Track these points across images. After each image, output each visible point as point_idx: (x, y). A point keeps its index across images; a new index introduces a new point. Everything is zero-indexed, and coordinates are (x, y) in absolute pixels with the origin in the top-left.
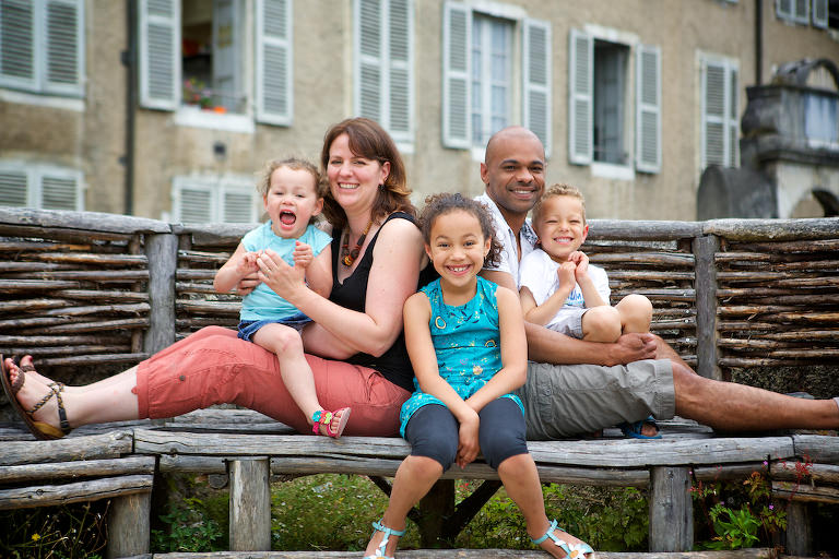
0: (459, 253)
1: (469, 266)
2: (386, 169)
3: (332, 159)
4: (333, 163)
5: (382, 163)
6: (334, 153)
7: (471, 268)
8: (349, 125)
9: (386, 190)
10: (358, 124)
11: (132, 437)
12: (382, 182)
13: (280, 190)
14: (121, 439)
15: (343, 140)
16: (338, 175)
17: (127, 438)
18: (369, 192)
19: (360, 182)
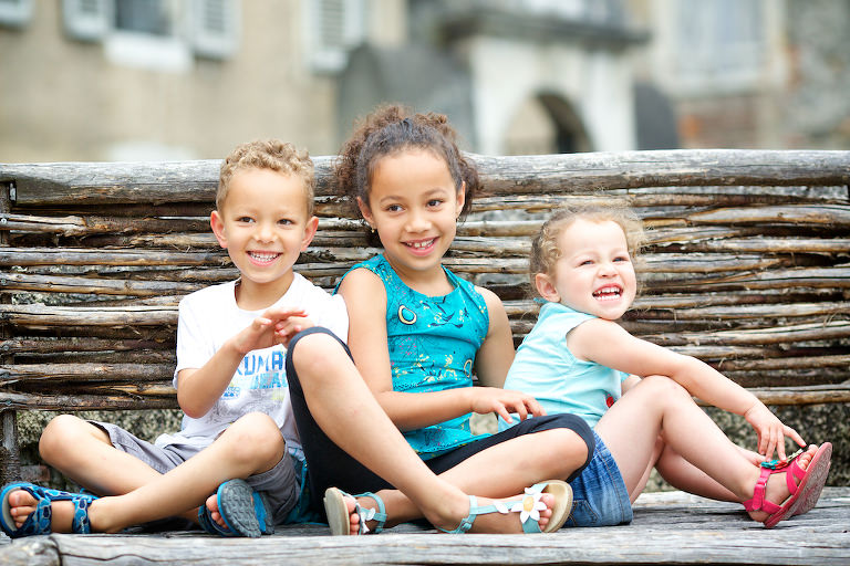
0: (421, 220)
1: (435, 239)
7: (439, 242)
11: (56, 548)
14: (42, 553)
17: (50, 551)
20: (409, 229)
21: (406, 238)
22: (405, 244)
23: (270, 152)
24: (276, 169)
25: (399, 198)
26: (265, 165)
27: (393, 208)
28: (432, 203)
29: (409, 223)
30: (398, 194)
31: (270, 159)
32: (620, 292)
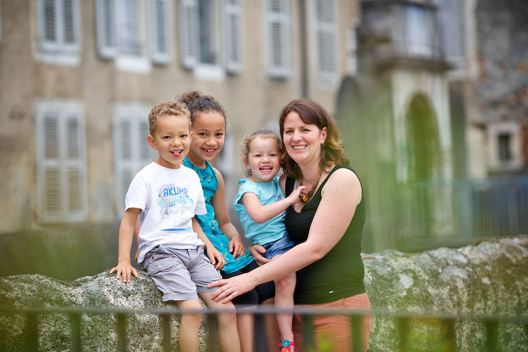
2: (324, 132)
3: (285, 130)
4: (287, 132)
5: (321, 128)
6: (287, 126)
8: (295, 105)
9: (326, 148)
10: (299, 103)
12: (323, 142)
13: (257, 153)
15: (293, 116)
16: (291, 140)
18: (315, 150)
19: (308, 143)
20: (208, 143)
21: (205, 147)
22: (203, 149)
23: (171, 107)
24: (176, 114)
25: (206, 131)
26: (171, 113)
27: (202, 134)
28: (218, 134)
29: (208, 141)
30: (206, 129)
31: (173, 110)
32: (272, 168)
